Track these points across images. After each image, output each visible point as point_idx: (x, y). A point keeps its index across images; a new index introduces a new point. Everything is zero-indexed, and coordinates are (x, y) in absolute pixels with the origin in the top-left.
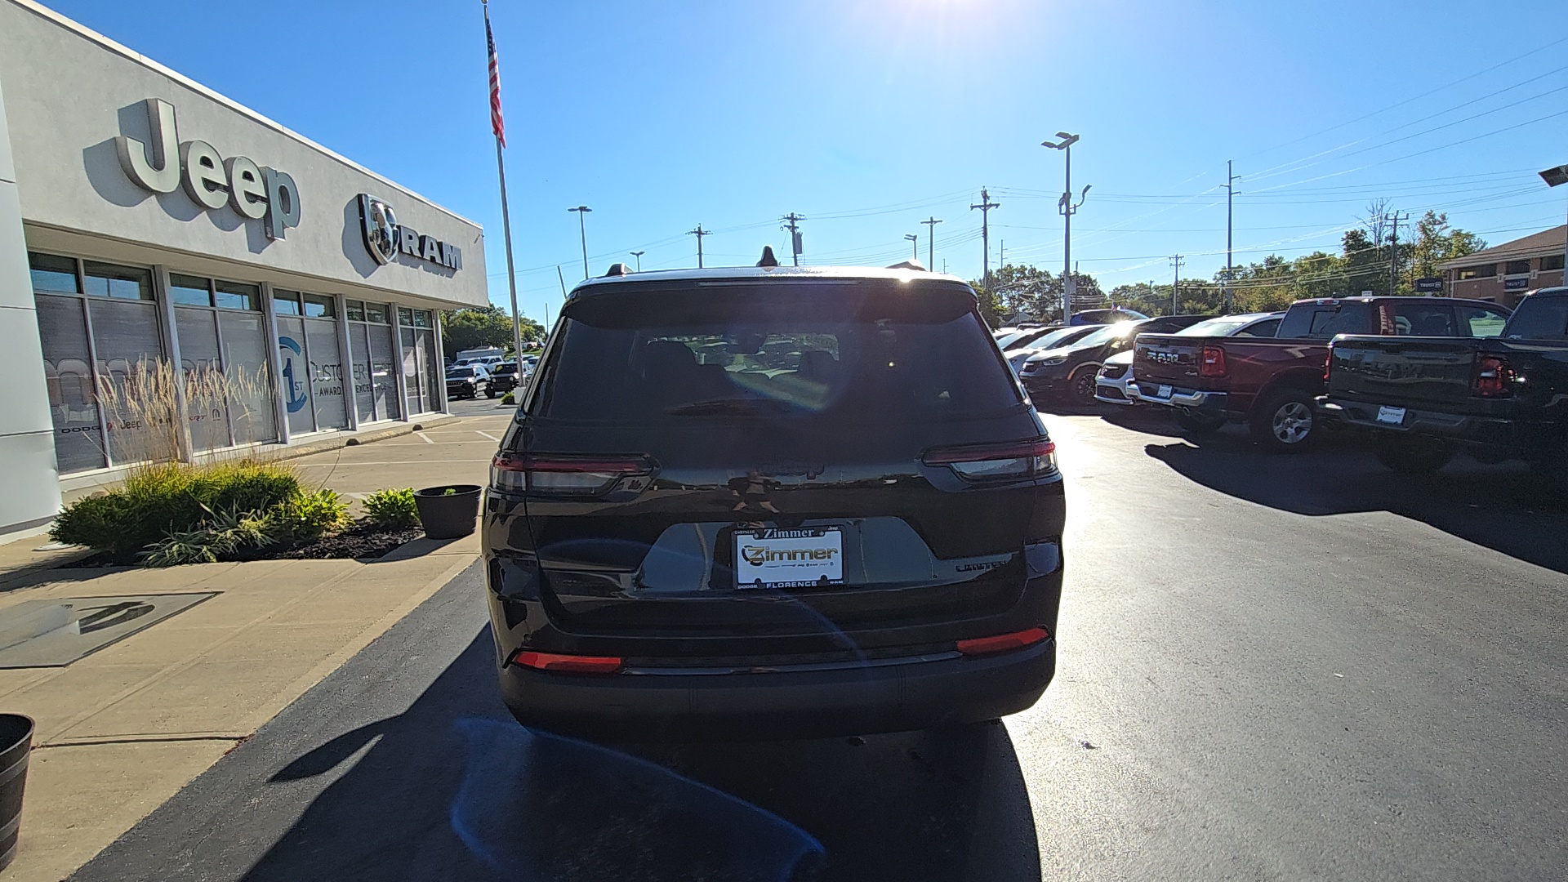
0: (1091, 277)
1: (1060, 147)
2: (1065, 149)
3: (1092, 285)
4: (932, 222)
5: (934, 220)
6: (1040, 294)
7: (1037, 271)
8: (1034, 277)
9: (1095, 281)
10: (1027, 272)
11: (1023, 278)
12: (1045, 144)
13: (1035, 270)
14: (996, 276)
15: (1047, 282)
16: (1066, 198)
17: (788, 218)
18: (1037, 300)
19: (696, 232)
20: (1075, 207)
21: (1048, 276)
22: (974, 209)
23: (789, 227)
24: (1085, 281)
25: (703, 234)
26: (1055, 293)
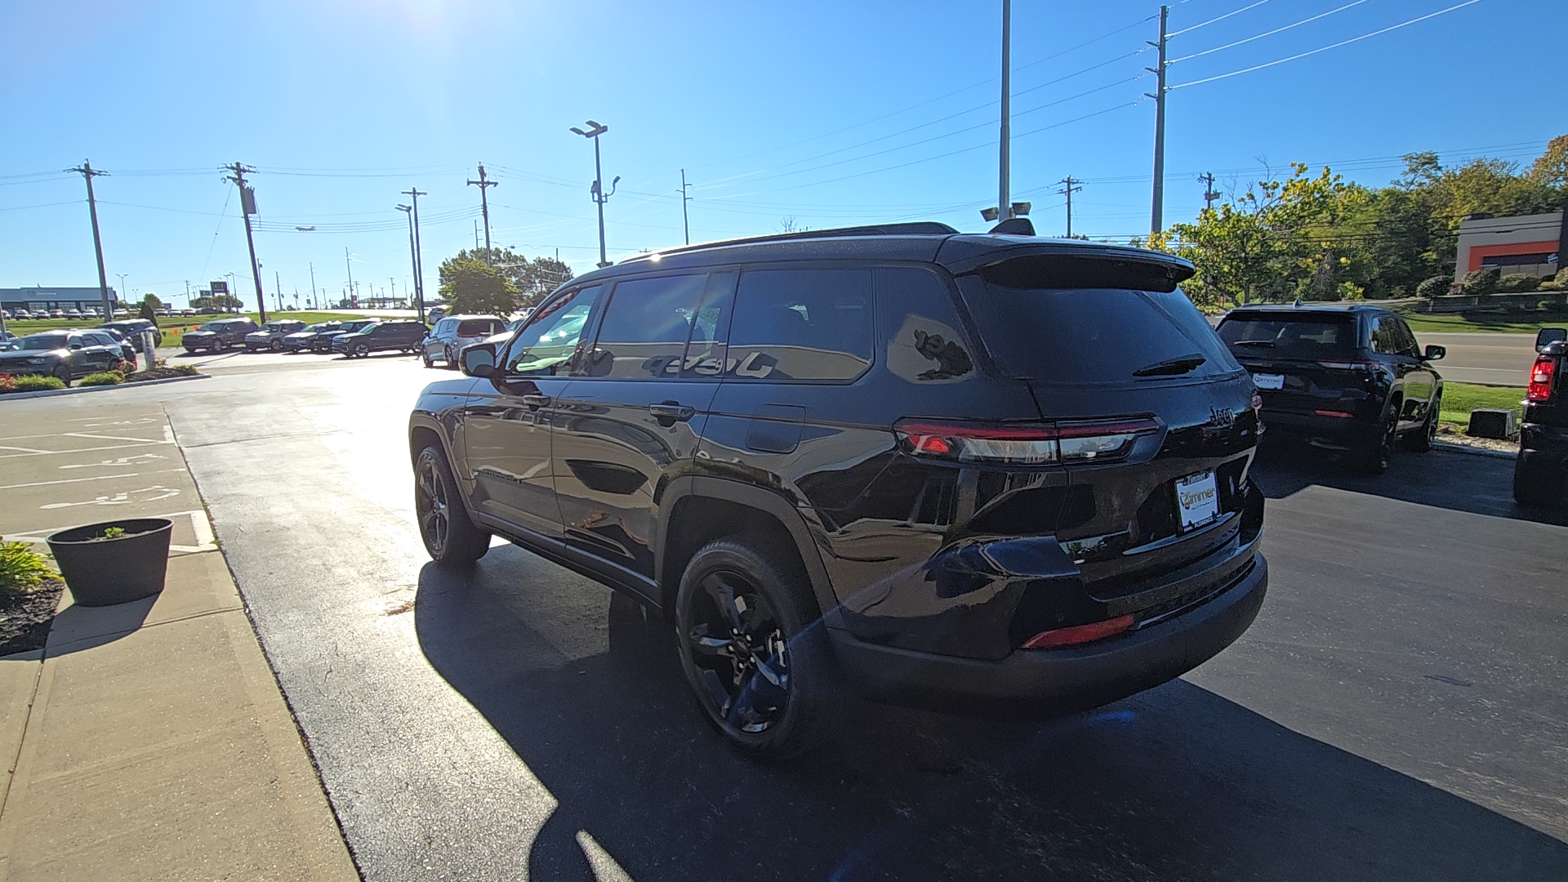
0: (565, 264)
1: (588, 135)
2: (594, 137)
3: (567, 272)
4: (414, 192)
5: (417, 191)
6: (517, 279)
7: (513, 255)
8: (510, 260)
9: (569, 268)
10: (502, 255)
11: (499, 261)
12: (574, 130)
13: (510, 253)
14: (470, 257)
15: (523, 267)
16: (597, 187)
17: (232, 168)
18: (514, 284)
19: (81, 170)
20: (606, 196)
21: (524, 260)
22: (471, 185)
23: (234, 179)
24: (559, 268)
25: (94, 174)
26: (531, 278)
